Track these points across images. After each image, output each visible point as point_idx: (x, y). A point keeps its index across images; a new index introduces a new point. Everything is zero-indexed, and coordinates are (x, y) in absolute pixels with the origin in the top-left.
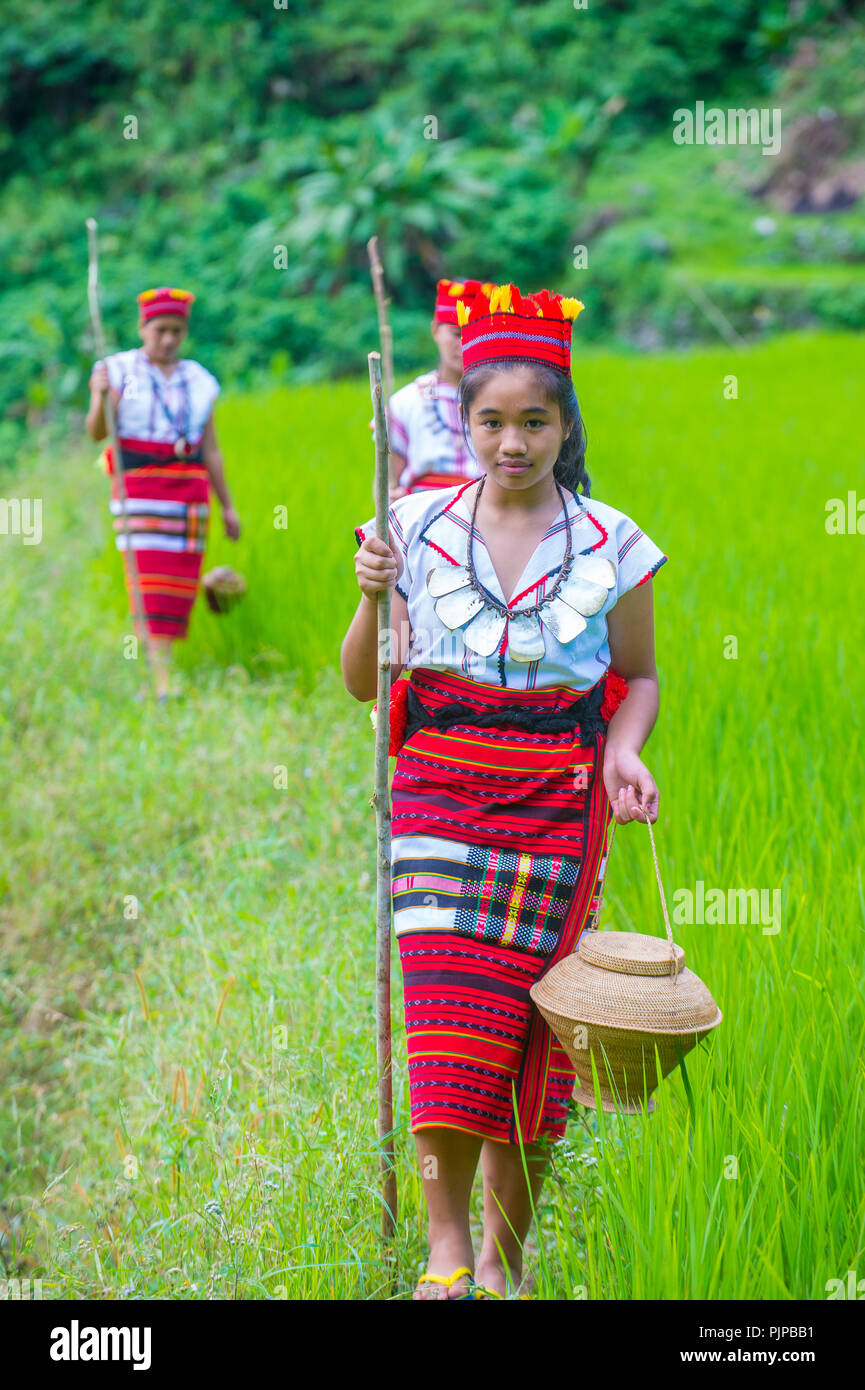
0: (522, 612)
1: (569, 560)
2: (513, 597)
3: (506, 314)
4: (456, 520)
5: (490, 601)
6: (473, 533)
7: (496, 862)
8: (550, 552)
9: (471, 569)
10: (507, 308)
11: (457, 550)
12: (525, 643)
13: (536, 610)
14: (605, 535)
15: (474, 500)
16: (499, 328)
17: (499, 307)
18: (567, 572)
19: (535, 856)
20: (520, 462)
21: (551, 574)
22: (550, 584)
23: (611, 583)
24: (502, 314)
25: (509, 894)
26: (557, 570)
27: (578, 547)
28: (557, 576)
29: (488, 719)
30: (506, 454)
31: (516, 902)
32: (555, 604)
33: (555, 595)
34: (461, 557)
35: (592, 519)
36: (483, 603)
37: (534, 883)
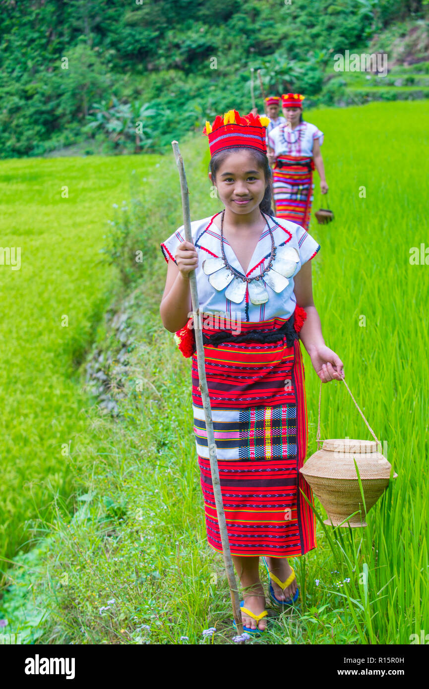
0: (254, 278)
1: (274, 249)
2: (248, 271)
3: (233, 124)
4: (213, 234)
5: (237, 274)
6: (223, 240)
7: (254, 417)
8: (263, 247)
9: (224, 258)
10: (233, 121)
11: (216, 250)
12: (258, 294)
13: (261, 276)
14: (291, 235)
15: (221, 222)
16: (229, 131)
17: (229, 121)
18: (274, 256)
19: (273, 407)
20: (246, 198)
21: (266, 258)
22: (267, 261)
23: (298, 260)
24: (231, 124)
25: (264, 432)
26: (269, 255)
27: (277, 244)
28: (269, 258)
29: (240, 339)
30: (237, 195)
31: (268, 435)
32: (271, 272)
33: (270, 268)
34: (218, 252)
35: (282, 228)
36: (233, 275)
37: (275, 423)
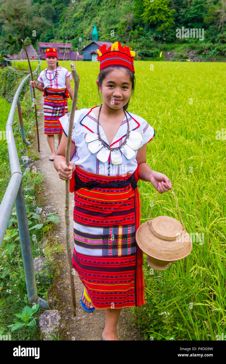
0: (115, 149)
1: (129, 132)
2: (112, 143)
3: (117, 51)
4: (91, 118)
5: (105, 144)
6: (98, 123)
7: (111, 231)
8: (122, 130)
9: (98, 134)
10: (117, 49)
12: (116, 158)
13: (119, 148)
14: (139, 125)
15: (99, 112)
16: (114, 55)
17: (114, 49)
18: (128, 136)
19: (123, 227)
20: (120, 99)
21: (124, 137)
22: (124, 139)
23: (142, 140)
25: (117, 242)
26: (126, 135)
27: (130, 130)
28: (125, 137)
30: (115, 96)
31: (120, 243)
32: (125, 146)
33: (125, 143)
34: (95, 130)
35: (134, 120)
36: (103, 145)
37: (124, 236)
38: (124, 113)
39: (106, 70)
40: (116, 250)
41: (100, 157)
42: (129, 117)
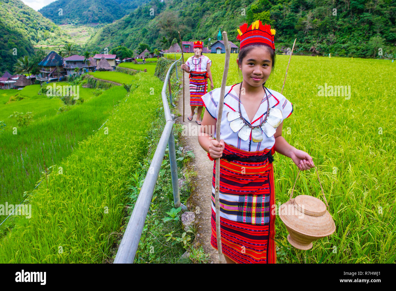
0: (256, 127)
3: (257, 30)
4: (233, 96)
5: (246, 123)
9: (240, 112)
10: (257, 28)
12: (257, 136)
13: (260, 126)
14: (278, 102)
15: (239, 90)
17: (255, 28)
18: (269, 114)
19: (258, 196)
20: (259, 77)
21: (264, 114)
22: (264, 117)
23: (281, 117)
26: (266, 113)
27: (270, 107)
30: (255, 74)
31: (254, 211)
32: (265, 124)
33: (265, 121)
34: (237, 109)
35: (274, 97)
36: (244, 123)
37: (258, 205)
38: (263, 90)
39: (246, 48)
40: (250, 217)
41: (241, 135)
42: (268, 94)
